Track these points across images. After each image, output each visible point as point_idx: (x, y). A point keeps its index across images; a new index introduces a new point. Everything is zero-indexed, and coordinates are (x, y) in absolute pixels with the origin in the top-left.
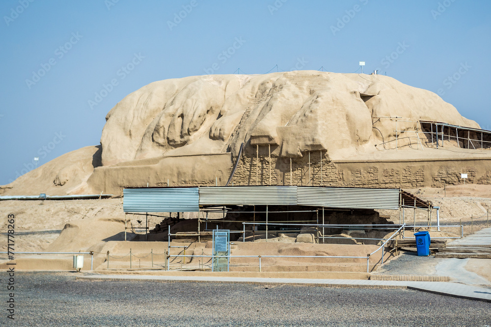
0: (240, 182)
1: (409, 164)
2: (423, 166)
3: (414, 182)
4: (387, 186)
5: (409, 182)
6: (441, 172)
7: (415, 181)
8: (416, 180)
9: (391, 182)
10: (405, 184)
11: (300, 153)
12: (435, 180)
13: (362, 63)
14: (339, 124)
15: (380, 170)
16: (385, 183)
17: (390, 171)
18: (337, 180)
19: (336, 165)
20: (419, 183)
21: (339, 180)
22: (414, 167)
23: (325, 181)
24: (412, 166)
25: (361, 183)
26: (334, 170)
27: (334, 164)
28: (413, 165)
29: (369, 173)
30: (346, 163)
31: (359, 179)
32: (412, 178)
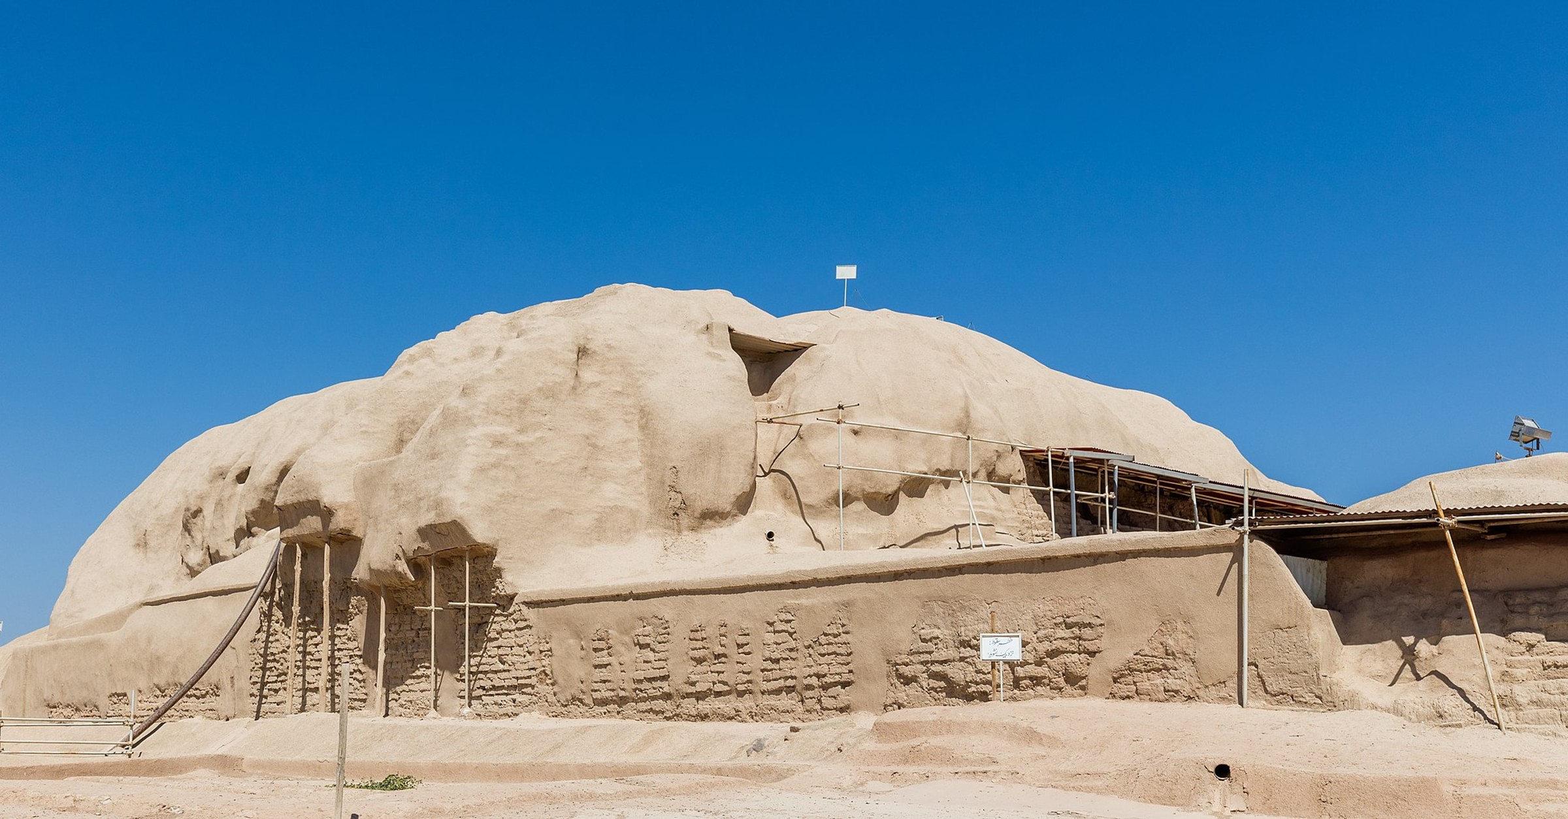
0: (276, 691)
1: (789, 598)
2: (847, 605)
3: (809, 687)
4: (704, 706)
5: (790, 689)
6: (927, 632)
7: (814, 681)
8: (818, 676)
9: (719, 688)
10: (772, 701)
11: (402, 567)
12: (900, 676)
13: (846, 272)
14: (595, 446)
15: (679, 632)
16: (700, 696)
17: (710, 631)
18: (533, 681)
19: (531, 614)
20: (832, 691)
21: (541, 681)
22: (810, 610)
23: (497, 683)
24: (799, 608)
25: (609, 694)
26: (526, 637)
27: (524, 608)
28: (804, 601)
29: (642, 646)
30: (563, 602)
31: (603, 674)
32: (800, 668)
